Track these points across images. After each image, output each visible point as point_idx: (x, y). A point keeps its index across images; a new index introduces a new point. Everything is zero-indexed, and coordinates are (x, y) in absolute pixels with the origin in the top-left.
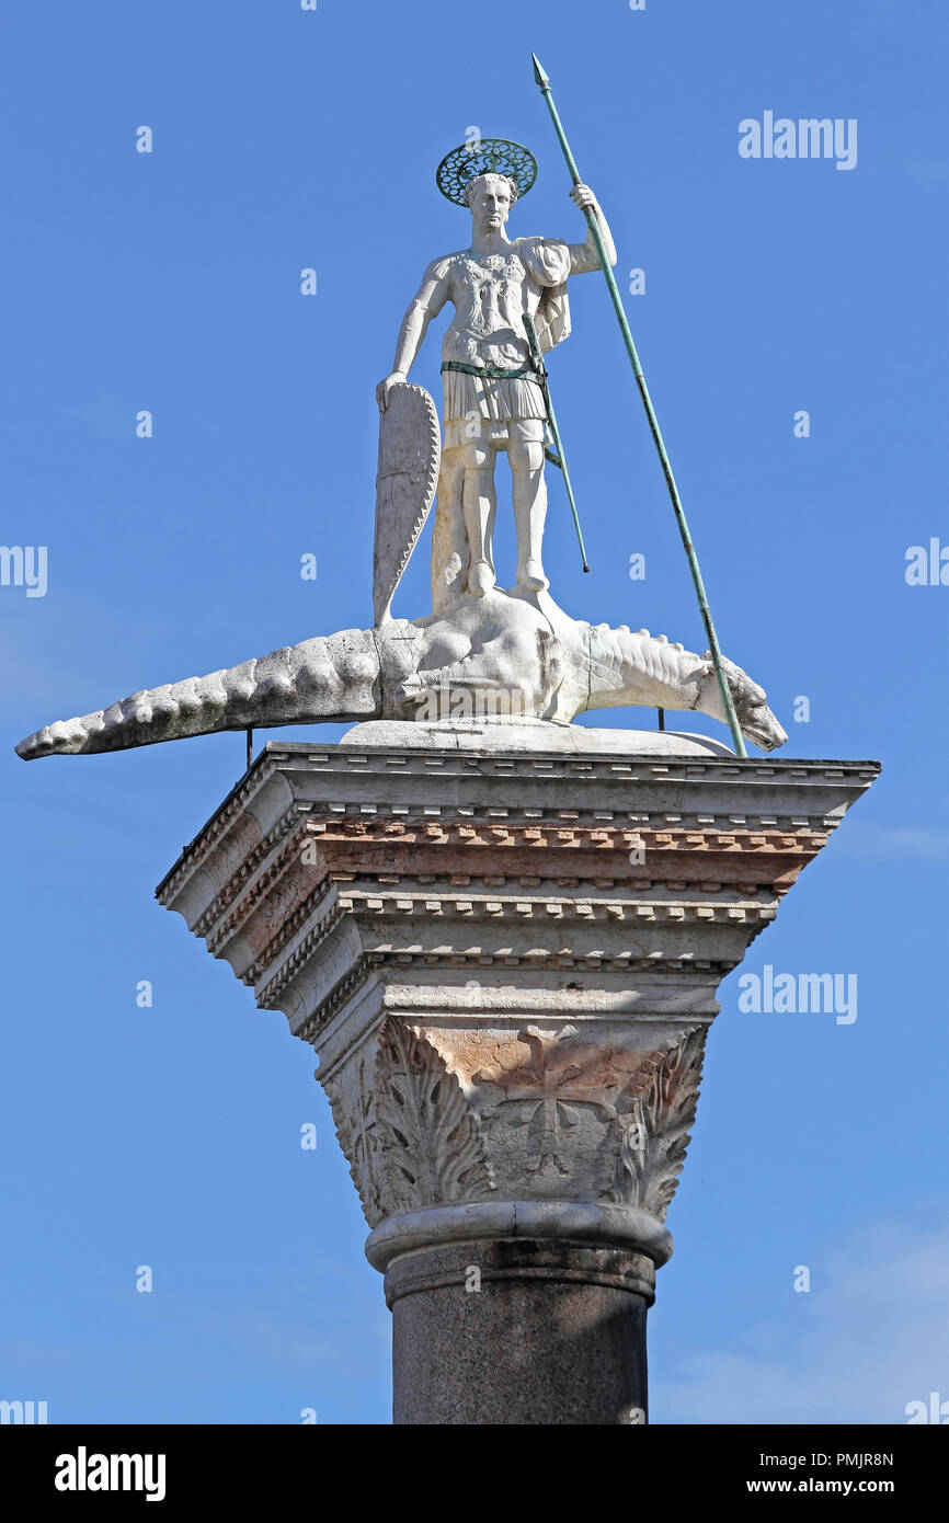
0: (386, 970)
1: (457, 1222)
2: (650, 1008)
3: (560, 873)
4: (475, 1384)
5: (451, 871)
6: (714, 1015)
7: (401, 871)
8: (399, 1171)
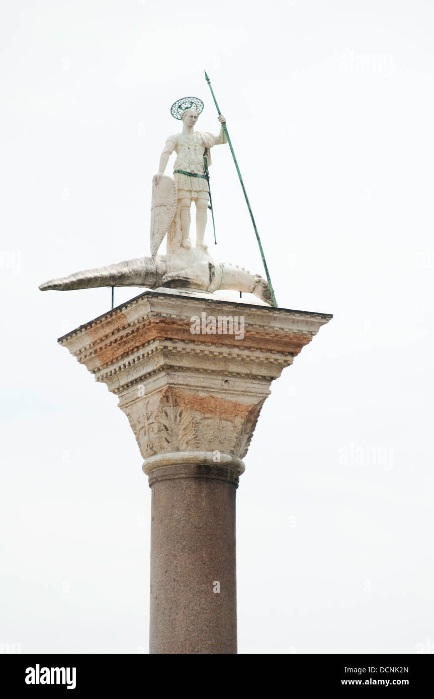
0: (169, 371)
1: (186, 457)
2: (250, 390)
3: (229, 343)
4: (188, 512)
5: (196, 339)
6: (269, 394)
7: (180, 338)
8: (164, 439)
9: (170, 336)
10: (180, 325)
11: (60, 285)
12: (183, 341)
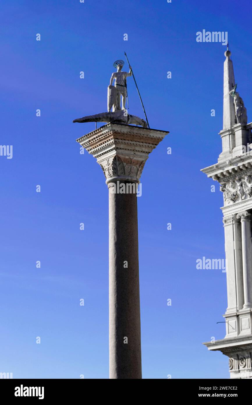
0: (116, 149)
2: (142, 156)
6: (148, 158)
9: (117, 138)
10: (121, 134)
11: (79, 121)
12: (121, 139)
